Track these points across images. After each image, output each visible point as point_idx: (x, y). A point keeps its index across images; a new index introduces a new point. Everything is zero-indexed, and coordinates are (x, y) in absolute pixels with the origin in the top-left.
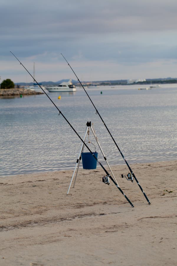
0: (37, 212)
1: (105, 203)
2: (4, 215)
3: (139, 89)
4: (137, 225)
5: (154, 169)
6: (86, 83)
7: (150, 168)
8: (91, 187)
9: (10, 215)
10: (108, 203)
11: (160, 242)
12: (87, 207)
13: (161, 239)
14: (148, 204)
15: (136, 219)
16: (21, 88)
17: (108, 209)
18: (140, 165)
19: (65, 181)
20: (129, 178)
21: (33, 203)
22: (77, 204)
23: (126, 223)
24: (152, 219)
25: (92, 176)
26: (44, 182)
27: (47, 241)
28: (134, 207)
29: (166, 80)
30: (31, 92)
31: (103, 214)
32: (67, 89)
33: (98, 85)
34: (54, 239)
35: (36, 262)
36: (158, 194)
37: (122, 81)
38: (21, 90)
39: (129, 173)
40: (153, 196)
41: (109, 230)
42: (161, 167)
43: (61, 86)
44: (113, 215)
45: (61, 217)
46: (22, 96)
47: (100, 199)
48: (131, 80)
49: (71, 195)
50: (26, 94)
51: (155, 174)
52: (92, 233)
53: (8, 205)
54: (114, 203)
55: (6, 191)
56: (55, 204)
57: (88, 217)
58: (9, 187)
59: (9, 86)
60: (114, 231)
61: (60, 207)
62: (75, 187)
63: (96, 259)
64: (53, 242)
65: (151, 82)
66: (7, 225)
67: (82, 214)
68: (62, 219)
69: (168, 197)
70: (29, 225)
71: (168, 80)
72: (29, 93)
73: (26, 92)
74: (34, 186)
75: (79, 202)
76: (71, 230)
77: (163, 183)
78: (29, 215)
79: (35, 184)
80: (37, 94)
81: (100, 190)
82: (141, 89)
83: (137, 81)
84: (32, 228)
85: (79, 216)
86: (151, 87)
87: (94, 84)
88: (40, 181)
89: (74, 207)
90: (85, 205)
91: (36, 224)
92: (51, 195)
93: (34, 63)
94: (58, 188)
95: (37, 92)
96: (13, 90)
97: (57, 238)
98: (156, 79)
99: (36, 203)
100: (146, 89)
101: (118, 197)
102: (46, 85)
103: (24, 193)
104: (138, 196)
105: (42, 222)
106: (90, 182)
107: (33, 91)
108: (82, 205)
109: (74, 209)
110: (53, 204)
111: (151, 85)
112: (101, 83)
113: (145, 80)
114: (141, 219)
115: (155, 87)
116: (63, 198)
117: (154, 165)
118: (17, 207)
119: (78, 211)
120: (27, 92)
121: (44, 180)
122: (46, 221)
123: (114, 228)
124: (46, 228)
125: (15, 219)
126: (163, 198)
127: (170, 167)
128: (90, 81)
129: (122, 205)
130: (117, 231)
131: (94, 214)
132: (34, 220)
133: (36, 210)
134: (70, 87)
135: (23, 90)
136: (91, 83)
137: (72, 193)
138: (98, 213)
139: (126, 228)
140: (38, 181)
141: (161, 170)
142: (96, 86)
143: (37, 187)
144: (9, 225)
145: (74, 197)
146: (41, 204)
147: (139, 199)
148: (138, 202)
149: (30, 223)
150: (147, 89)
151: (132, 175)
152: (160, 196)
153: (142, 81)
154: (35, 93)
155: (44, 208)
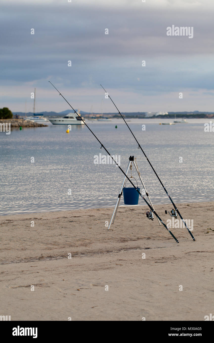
0: (81, 244)
1: (149, 238)
2: (50, 246)
3: (160, 124)
4: (185, 258)
5: (194, 209)
6: (95, 115)
7: (189, 208)
8: (132, 223)
9: (56, 247)
10: (152, 238)
11: (211, 271)
12: (131, 241)
13: (211, 269)
14: (193, 241)
15: (183, 252)
16: (20, 119)
17: (153, 244)
18: (178, 205)
19: (102, 218)
20: (172, 214)
21: (75, 237)
22: (121, 239)
23: (174, 256)
24: (200, 253)
25: (129, 214)
26: (80, 218)
27: (100, 269)
28: (178, 242)
29: (192, 114)
30: (32, 124)
31: (149, 248)
32: (75, 121)
33: (110, 118)
34: (106, 267)
35: (96, 283)
36: (202, 232)
37: (139, 113)
38: (20, 121)
39: (173, 210)
40: (197, 234)
41: (158, 261)
42: (201, 207)
43: (67, 117)
44: (159, 249)
45: (107, 250)
46: (22, 128)
47: (143, 235)
48: (150, 113)
49: (113, 230)
50: (26, 126)
51: (195, 214)
52: (142, 263)
53: (51, 238)
54: (157, 238)
55: (44, 225)
56: (98, 238)
57: (135, 250)
58: (45, 221)
59: (6, 116)
60: (164, 262)
61: (104, 240)
62: (114, 223)
63: (153, 283)
64: (106, 269)
65: (175, 115)
66: (54, 255)
67: (127, 247)
68: (108, 252)
69: (212, 235)
70: (76, 256)
71: (195, 114)
72: (30, 125)
73: (25, 123)
74: (71, 222)
75: (122, 237)
76: (120, 260)
77: (206, 222)
78: (74, 247)
79: (72, 219)
80: (38, 126)
81: (141, 226)
82: (163, 124)
83: (157, 114)
84: (81, 258)
85: (125, 249)
86: (175, 122)
87: (105, 116)
88: (75, 217)
89: (118, 241)
90: (129, 239)
91: (83, 255)
92: (91, 230)
93: (35, 89)
94: (97, 224)
95: (38, 124)
96: (10, 121)
97: (109, 266)
98: (180, 113)
99: (78, 236)
100: (169, 124)
101: (161, 234)
102: (48, 116)
103: (62, 227)
104: (182, 233)
105: (88, 253)
106: (129, 219)
107: (34, 123)
108: (125, 239)
109: (118, 243)
110: (97, 238)
111: (176, 120)
112: (114, 115)
113: (167, 114)
114: (188, 253)
115: (180, 122)
116: (104, 233)
117: (193, 205)
118: (61, 239)
119: (122, 245)
120: (27, 124)
121: (79, 216)
122: (93, 253)
123: (163, 260)
124: (94, 258)
125: (60, 250)
126: (207, 235)
127: (211, 207)
128: (100, 112)
129: (166, 240)
130: (167, 262)
131: (140, 248)
132: (80, 252)
133: (80, 242)
134: (78, 119)
135: (23, 121)
136: (102, 115)
137: (112, 228)
138: (143, 247)
139: (175, 260)
140: (73, 217)
141: (201, 210)
142: (107, 118)
143: (74, 222)
144: (57, 255)
145: (115, 232)
146: (84, 238)
147: (183, 235)
148: (182, 238)
149: (77, 254)
150: (171, 124)
151: (176, 212)
152: (204, 234)
153: (164, 114)
154: (37, 126)
155: (87, 241)
